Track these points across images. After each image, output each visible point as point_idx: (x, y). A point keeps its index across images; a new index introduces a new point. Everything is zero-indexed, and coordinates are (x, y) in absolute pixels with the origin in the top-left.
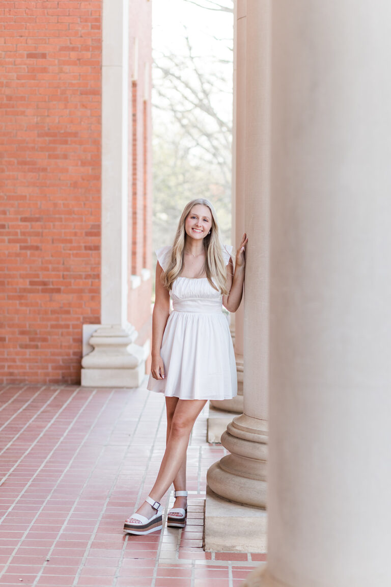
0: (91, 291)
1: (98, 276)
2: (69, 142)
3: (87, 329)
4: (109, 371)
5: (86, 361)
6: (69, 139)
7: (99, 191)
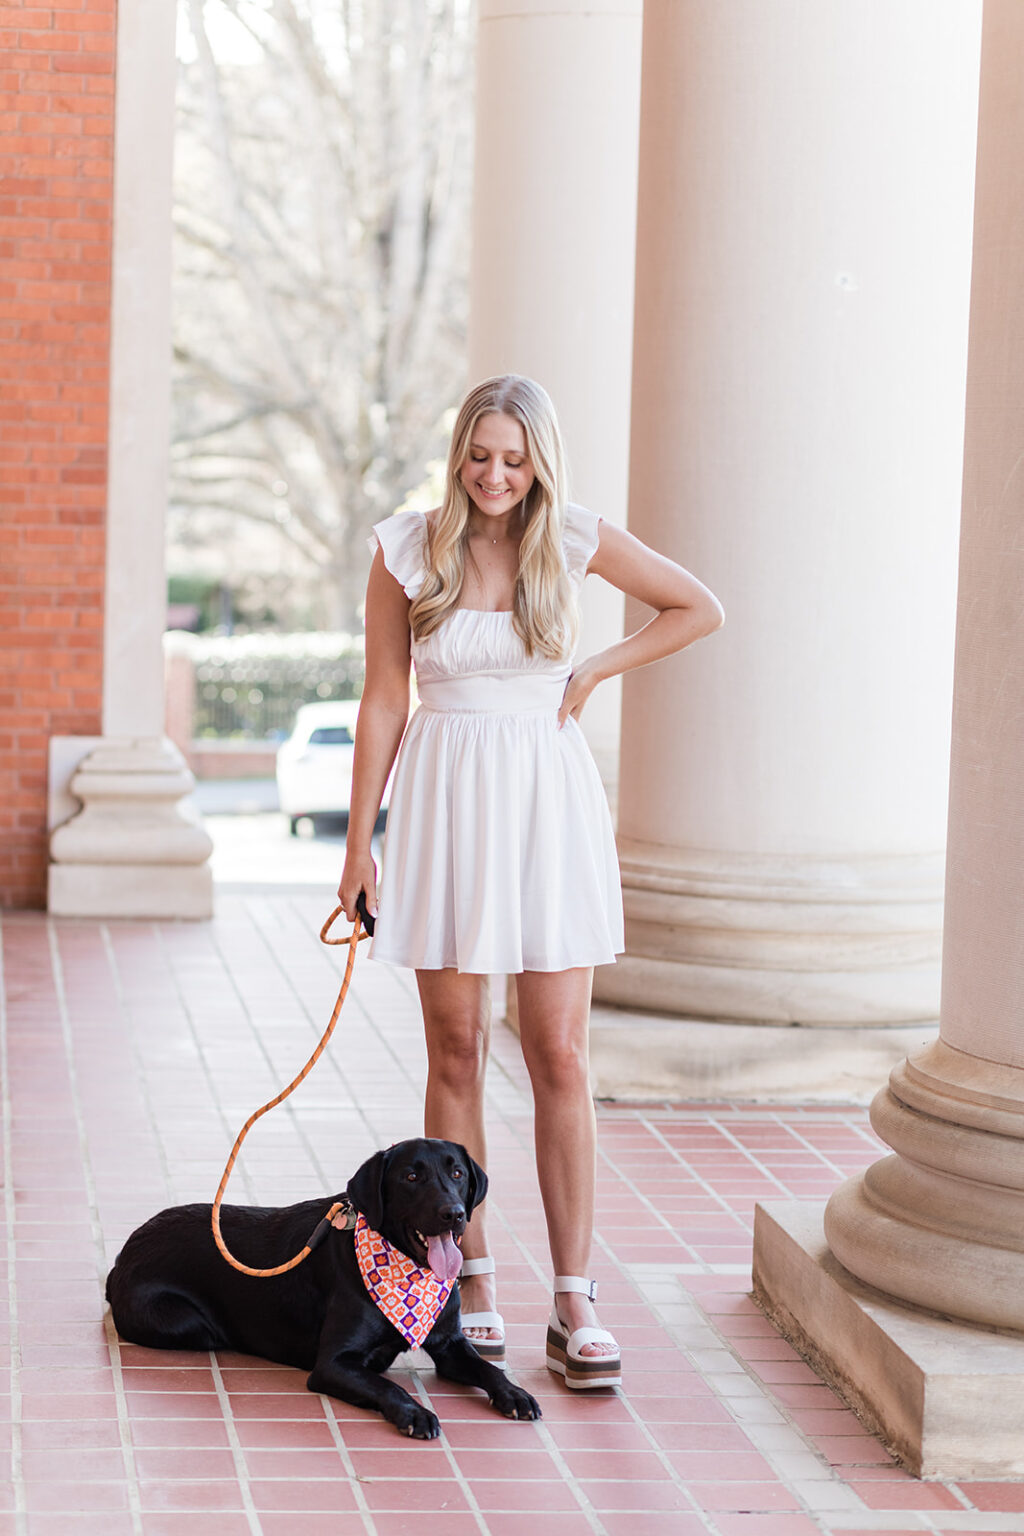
0: (76, 641)
1: (97, 599)
2: (19, 209)
3: (64, 751)
4: (130, 873)
5: (62, 843)
6: (20, 199)
7: (102, 352)
